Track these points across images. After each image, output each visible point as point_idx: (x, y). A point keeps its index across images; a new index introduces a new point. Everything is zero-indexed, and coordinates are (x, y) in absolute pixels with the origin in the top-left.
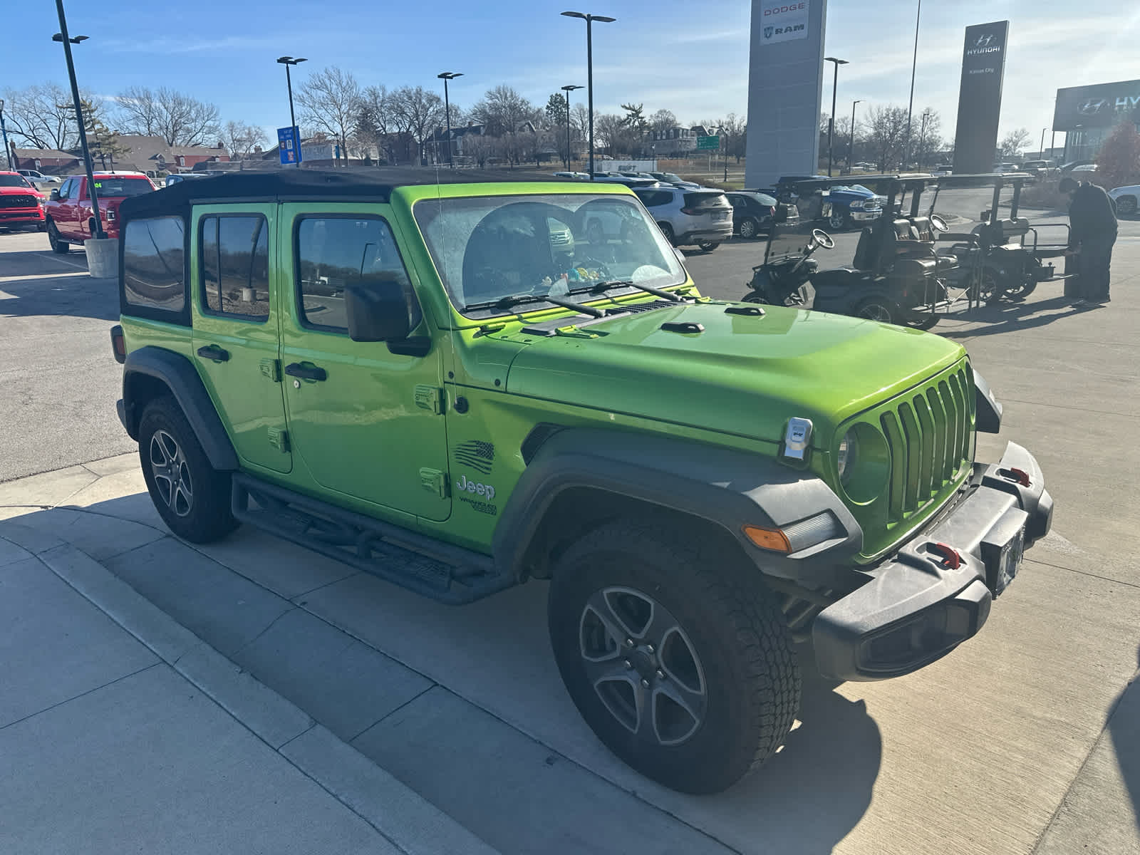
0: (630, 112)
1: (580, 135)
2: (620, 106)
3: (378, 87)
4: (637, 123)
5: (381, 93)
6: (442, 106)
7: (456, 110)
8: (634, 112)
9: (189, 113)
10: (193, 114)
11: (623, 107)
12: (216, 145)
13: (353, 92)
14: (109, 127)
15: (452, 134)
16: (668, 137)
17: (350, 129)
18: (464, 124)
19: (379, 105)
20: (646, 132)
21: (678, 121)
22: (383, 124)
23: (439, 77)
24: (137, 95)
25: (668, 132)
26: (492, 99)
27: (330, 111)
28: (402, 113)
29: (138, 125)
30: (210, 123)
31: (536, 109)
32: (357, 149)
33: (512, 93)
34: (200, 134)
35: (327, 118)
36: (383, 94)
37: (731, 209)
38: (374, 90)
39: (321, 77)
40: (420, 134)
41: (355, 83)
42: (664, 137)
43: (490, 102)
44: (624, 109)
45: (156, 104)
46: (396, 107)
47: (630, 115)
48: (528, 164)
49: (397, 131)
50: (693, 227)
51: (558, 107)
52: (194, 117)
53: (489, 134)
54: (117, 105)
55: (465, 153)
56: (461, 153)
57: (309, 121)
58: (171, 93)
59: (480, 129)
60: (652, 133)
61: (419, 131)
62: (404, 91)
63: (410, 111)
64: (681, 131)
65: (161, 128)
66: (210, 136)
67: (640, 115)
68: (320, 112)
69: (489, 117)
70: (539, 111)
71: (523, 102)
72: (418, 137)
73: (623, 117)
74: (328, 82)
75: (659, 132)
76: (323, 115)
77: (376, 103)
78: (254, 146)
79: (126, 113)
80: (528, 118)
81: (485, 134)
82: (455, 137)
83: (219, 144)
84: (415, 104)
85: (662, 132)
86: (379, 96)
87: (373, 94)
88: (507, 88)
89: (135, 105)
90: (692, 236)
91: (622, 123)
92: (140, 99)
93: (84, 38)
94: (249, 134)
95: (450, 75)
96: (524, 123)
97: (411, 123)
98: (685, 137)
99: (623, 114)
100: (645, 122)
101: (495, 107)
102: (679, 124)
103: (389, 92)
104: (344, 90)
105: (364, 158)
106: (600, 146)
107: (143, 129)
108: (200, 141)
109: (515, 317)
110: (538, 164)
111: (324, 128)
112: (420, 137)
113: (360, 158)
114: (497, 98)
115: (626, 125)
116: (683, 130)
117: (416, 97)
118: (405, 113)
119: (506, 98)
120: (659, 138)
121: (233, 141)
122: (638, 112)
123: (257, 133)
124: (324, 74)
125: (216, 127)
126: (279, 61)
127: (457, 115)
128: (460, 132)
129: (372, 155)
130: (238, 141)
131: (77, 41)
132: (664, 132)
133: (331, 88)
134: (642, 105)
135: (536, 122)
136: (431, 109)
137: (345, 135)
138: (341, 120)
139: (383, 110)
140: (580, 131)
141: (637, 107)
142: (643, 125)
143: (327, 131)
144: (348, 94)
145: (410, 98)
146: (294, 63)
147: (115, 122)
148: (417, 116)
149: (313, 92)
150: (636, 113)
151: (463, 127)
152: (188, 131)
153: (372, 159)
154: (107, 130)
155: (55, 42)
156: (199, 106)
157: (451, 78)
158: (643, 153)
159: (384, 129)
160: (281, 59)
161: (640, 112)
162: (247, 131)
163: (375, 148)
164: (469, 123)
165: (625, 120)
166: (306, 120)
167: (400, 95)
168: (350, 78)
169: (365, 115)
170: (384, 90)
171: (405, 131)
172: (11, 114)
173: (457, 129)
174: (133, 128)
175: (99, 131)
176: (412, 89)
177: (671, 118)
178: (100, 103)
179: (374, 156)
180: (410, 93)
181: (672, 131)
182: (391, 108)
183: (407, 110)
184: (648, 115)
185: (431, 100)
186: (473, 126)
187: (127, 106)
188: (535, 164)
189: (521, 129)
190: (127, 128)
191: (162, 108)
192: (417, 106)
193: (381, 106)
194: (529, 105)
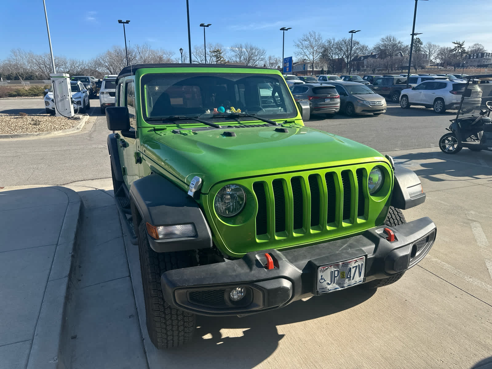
0: (457, 45)
1: (426, 57)
2: (452, 42)
3: (332, 39)
4: (460, 51)
5: (333, 41)
6: (359, 46)
7: (366, 48)
8: (459, 45)
9: (255, 53)
10: (256, 54)
11: (453, 43)
12: (263, 66)
13: (320, 41)
14: (226, 59)
15: (362, 58)
16: (477, 57)
17: (317, 57)
18: (369, 53)
19: (331, 46)
20: (464, 55)
21: (485, 49)
22: (331, 55)
23: (349, 32)
24: (237, 46)
25: (478, 55)
26: (383, 42)
27: (309, 50)
28: (341, 50)
29: (236, 58)
30: (262, 57)
31: (406, 45)
32: (318, 66)
33: (394, 39)
34: (258, 61)
35: (308, 53)
36: (333, 42)
37: (481, 92)
38: (330, 40)
39: (307, 36)
40: (348, 59)
41: (321, 38)
42: (475, 57)
43: (382, 43)
44: (454, 44)
45: (244, 50)
46: (338, 47)
47: (456, 47)
48: (397, 71)
49: (338, 58)
50: (456, 100)
51: (416, 44)
52: (256, 55)
53: (380, 58)
54: (230, 51)
55: (367, 67)
56: (365, 67)
57: (300, 54)
58: (250, 46)
59: (376, 56)
60: (468, 55)
61: (347, 57)
62: (343, 40)
63: (344, 49)
64: (486, 54)
65: (244, 59)
66: (262, 62)
67: (462, 47)
68: (305, 50)
69: (381, 50)
70: (407, 46)
71: (399, 43)
72: (347, 60)
73: (453, 47)
74: (309, 37)
75: (472, 55)
76: (306, 52)
77: (330, 46)
78: (277, 66)
79: (233, 53)
80: (401, 50)
81: (378, 58)
82: (364, 60)
83: (264, 65)
84: (347, 46)
85: (474, 55)
86: (331, 43)
87: (329, 42)
88: (391, 37)
89: (236, 50)
90: (455, 105)
91: (452, 51)
92: (238, 48)
93: (210, 25)
94: (276, 60)
95: (355, 31)
96: (398, 52)
97: (345, 54)
98: (487, 57)
99: (453, 46)
100: (464, 50)
101: (385, 46)
102: (485, 51)
103: (336, 41)
104: (316, 41)
105: (321, 70)
106: (438, 62)
107: (238, 60)
108: (257, 64)
109: (175, 125)
110: (402, 71)
111: (306, 57)
112: (348, 60)
113: (319, 70)
114: (386, 41)
115: (453, 51)
116: (487, 53)
117: (348, 42)
118: (342, 50)
119: (390, 41)
120: (472, 58)
121: (270, 64)
122: (461, 45)
123: (279, 60)
124: (309, 35)
125: (264, 58)
126: (281, 30)
127: (366, 50)
128: (366, 57)
129: (325, 68)
130: (272, 64)
131: (208, 26)
132: (475, 54)
133: (311, 41)
134: (464, 41)
135: (404, 52)
136: (354, 48)
137: (314, 60)
138: (313, 54)
139: (332, 49)
140: (427, 55)
141: (461, 43)
142: (464, 52)
143: (307, 58)
144: (318, 42)
145: (345, 43)
146: (287, 30)
147: (229, 58)
148: (347, 51)
149: (303, 42)
150: (460, 46)
151: (368, 55)
152: (254, 60)
153: (324, 70)
154: (225, 60)
155: (201, 27)
156: (259, 50)
157: (355, 32)
158: (461, 65)
159: (332, 57)
160: (282, 28)
161: (462, 45)
162: (275, 60)
163: (326, 65)
164: (371, 53)
165: (453, 49)
166: (299, 54)
167: (341, 42)
168: (319, 35)
169: (324, 51)
170: (334, 40)
171: (341, 57)
172: (195, 55)
173: (365, 56)
174: (234, 59)
175: (222, 61)
176: (347, 39)
177: (481, 48)
178: (225, 50)
179: (326, 69)
180: (346, 41)
181: (480, 54)
182: (337, 48)
183: (343, 48)
184: (467, 47)
185: (355, 44)
186: (373, 54)
187: (234, 51)
188: (400, 71)
189: (396, 55)
190: (233, 59)
191: (246, 51)
192: (348, 46)
193: (332, 47)
194: (402, 44)
